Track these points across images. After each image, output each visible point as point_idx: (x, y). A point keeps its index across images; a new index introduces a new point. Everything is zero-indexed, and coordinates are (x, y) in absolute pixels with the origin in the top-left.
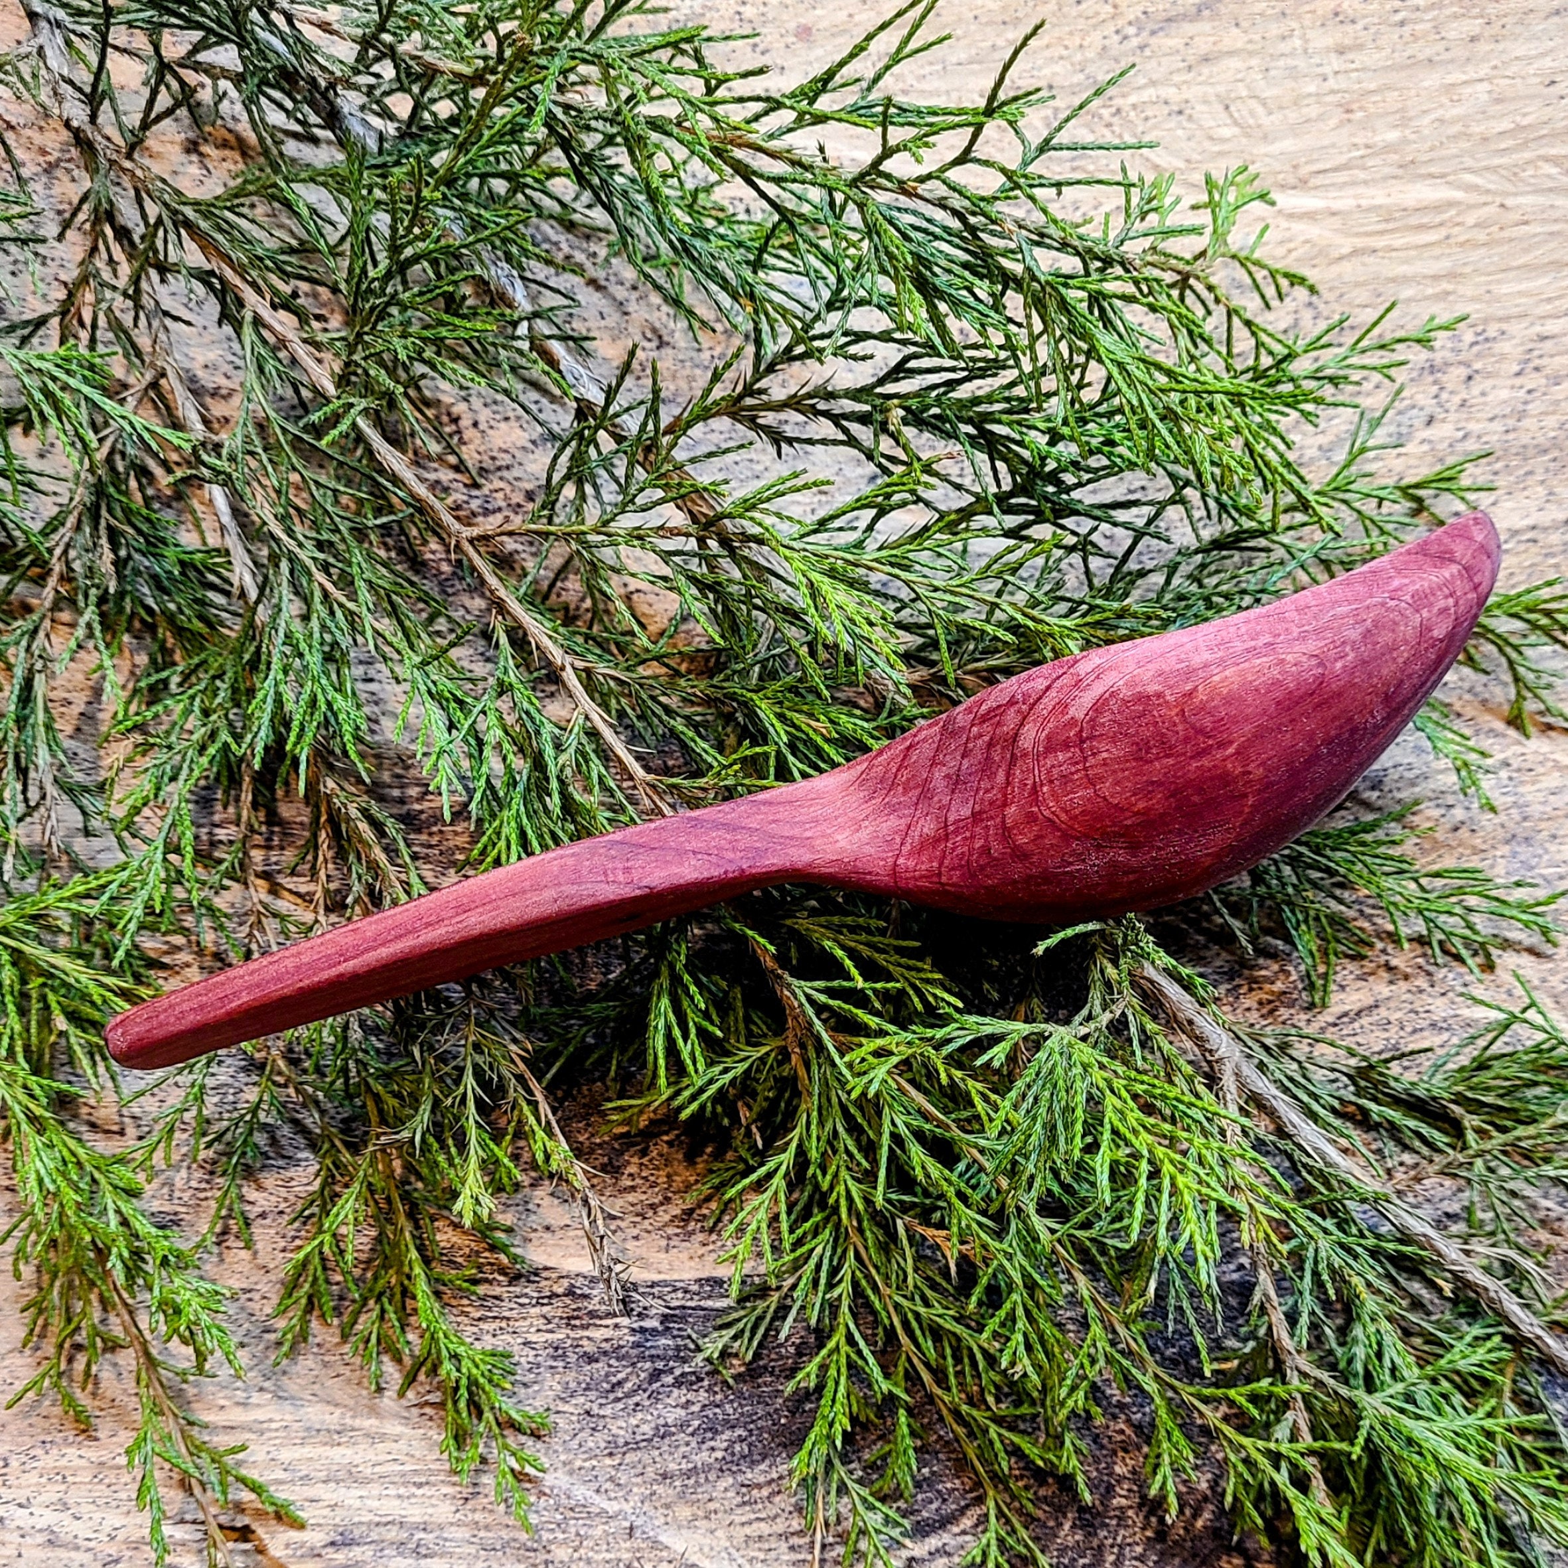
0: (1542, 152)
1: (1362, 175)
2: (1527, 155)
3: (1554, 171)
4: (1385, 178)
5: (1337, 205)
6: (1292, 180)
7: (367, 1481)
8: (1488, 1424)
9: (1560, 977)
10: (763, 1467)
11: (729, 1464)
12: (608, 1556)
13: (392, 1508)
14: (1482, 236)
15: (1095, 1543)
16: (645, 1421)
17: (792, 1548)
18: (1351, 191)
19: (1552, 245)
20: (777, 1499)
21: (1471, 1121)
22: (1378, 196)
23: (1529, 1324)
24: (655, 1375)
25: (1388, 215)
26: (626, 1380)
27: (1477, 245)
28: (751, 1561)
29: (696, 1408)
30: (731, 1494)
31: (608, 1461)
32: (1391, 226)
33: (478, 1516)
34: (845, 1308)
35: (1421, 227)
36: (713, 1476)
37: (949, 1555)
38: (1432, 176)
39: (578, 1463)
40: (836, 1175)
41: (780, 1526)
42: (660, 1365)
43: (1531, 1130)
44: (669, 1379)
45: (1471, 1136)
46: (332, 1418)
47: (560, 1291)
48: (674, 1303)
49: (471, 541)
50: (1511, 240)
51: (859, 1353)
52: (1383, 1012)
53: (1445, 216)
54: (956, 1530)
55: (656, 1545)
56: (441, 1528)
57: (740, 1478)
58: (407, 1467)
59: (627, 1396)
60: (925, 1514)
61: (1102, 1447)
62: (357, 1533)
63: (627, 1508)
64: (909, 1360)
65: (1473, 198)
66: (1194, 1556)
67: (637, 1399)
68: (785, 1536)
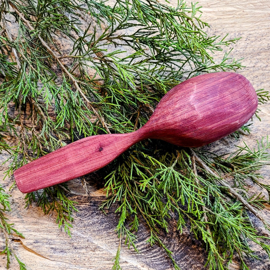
0: (250, 2)
1: (219, 5)
2: (247, 3)
3: (252, 5)
4: (223, 6)
5: (215, 10)
6: (207, 6)
7: (41, 231)
8: (238, 219)
9: (252, 145)
10: (111, 229)
11: (106, 229)
12: (84, 245)
13: (45, 236)
14: (240, 16)
15: (170, 243)
16: (90, 221)
17: (116, 244)
18: (217, 8)
19: (252, 18)
20: (114, 235)
21: (235, 167)
22: (222, 9)
23: (245, 202)
24: (92, 213)
25: (224, 13)
26: (87, 214)
27: (239, 18)
28: (109, 246)
29: (100, 219)
30: (106, 234)
31: (84, 228)
32: (224, 14)
33: (61, 238)
34: (125, 198)
35: (229, 15)
36: (102, 231)
37: (144, 245)
38: (231, 6)
39: (79, 229)
40: (123, 174)
41: (114, 240)
42: (93, 211)
43: (246, 168)
44: (95, 214)
45: (235, 170)
46: (35, 220)
47: (76, 198)
48: (96, 200)
49: (59, 59)
50: (245, 17)
51: (128, 205)
52: (221, 151)
53: (233, 13)
54: (145, 241)
55: (92, 243)
56: (54, 240)
57: (107, 231)
58: (48, 229)
59: (88, 217)
60: (140, 238)
61: (171, 226)
62: (39, 241)
63: (87, 236)
64: (137, 206)
65: (238, 10)
66: (187, 245)
67: (89, 217)
68: (115, 242)
